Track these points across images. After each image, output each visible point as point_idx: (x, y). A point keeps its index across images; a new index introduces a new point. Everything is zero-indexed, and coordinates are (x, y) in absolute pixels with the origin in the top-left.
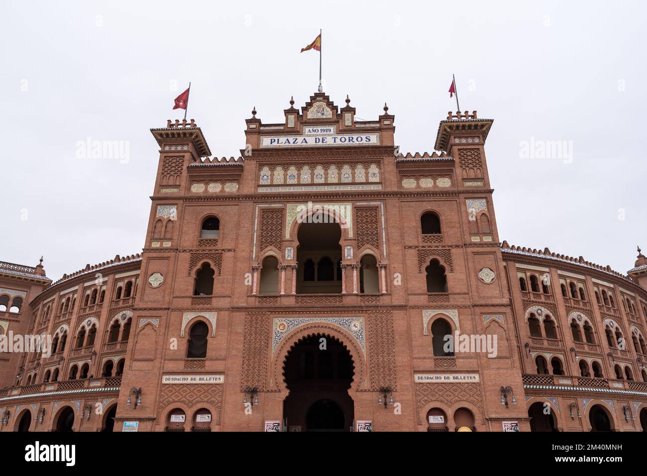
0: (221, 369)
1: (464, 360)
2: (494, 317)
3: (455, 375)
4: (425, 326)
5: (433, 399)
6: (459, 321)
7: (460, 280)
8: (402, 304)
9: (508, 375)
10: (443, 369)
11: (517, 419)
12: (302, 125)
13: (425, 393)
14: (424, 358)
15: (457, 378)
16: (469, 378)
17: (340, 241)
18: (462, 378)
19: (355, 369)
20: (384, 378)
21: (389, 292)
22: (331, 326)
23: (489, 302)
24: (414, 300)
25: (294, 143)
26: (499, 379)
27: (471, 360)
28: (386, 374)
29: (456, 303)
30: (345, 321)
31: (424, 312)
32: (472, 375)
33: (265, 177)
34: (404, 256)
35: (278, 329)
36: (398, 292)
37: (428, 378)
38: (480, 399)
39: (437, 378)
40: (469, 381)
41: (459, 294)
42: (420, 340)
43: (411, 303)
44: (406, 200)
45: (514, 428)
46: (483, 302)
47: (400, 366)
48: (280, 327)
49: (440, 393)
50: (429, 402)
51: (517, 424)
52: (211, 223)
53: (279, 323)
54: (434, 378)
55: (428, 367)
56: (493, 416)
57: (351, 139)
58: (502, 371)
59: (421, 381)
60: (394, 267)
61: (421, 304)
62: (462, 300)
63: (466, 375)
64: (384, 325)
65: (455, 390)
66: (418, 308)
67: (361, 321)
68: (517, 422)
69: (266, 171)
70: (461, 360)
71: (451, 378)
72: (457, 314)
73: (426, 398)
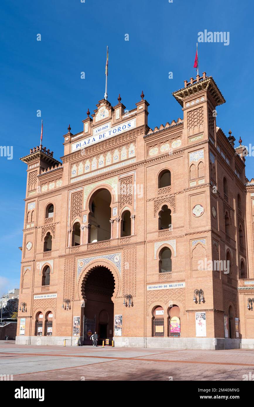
0: (55, 290)
1: (177, 274)
2: (199, 241)
3: (171, 284)
4: (155, 253)
5: (157, 300)
6: (176, 247)
7: (179, 217)
8: (142, 240)
9: (203, 281)
10: (163, 280)
11: (205, 310)
12: (92, 128)
13: (152, 297)
14: (153, 275)
15: (171, 286)
16: (179, 285)
17: (111, 205)
18: (175, 285)
19: (115, 285)
20: (130, 289)
21: (135, 234)
22: (104, 261)
23: (197, 230)
24: (150, 237)
25: (88, 143)
26: (197, 285)
27: (181, 273)
28: (131, 287)
29: (175, 235)
30: (111, 256)
31: (155, 244)
32: (181, 283)
33: (74, 172)
34: (146, 207)
35: (80, 266)
36: (140, 233)
37: (154, 287)
38: (184, 298)
39: (159, 287)
40: (180, 287)
41: (178, 228)
42: (152, 263)
43: (148, 240)
44: (149, 166)
45: (203, 317)
46: (192, 231)
47: (139, 281)
48: (80, 264)
49: (161, 296)
50: (154, 302)
51: (205, 314)
52: (50, 208)
53: (80, 262)
54: (158, 287)
55: (155, 281)
56: (191, 309)
57: (119, 129)
58: (200, 279)
59: (150, 289)
60: (139, 217)
61: (154, 239)
62: (179, 232)
63: (177, 284)
64: (131, 256)
65: (170, 294)
66: (152, 242)
67: (120, 255)
68: (205, 312)
69: (74, 167)
70: (175, 274)
71: (168, 286)
72: (175, 243)
73: (152, 300)
